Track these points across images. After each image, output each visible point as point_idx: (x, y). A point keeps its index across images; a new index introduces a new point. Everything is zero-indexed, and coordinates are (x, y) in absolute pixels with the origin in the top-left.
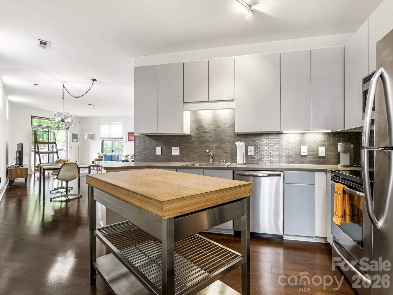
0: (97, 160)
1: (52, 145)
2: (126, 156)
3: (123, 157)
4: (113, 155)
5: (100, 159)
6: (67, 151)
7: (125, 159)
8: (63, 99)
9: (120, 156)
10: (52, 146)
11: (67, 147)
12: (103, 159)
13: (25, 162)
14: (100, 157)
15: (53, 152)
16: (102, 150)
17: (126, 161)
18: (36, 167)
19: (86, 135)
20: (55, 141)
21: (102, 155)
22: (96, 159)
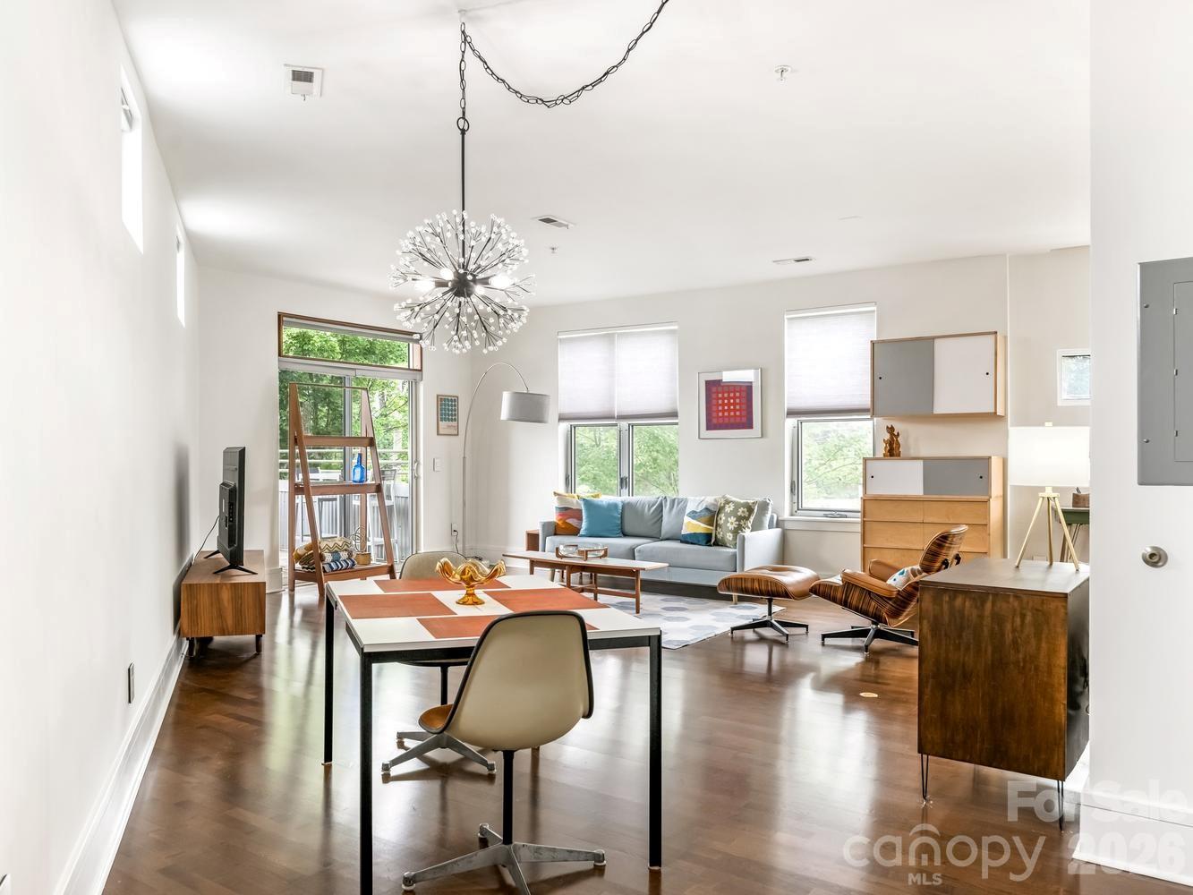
0: (555, 530)
1: (357, 450)
2: (708, 515)
3: (687, 519)
4: (628, 503)
5: (565, 525)
6: (417, 478)
7: (700, 527)
8: (463, 132)
9: (666, 510)
10: (360, 455)
11: (417, 461)
12: (584, 525)
13: (255, 539)
14: (565, 511)
15: (360, 487)
16: (567, 479)
17: (708, 540)
18: (299, 558)
19: (506, 396)
20: (371, 435)
21: (575, 503)
22: (549, 523)
